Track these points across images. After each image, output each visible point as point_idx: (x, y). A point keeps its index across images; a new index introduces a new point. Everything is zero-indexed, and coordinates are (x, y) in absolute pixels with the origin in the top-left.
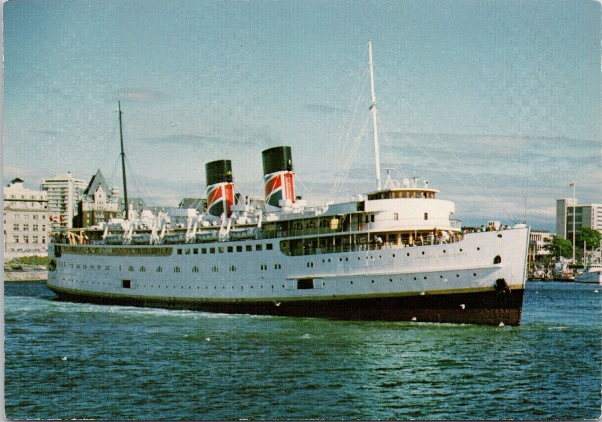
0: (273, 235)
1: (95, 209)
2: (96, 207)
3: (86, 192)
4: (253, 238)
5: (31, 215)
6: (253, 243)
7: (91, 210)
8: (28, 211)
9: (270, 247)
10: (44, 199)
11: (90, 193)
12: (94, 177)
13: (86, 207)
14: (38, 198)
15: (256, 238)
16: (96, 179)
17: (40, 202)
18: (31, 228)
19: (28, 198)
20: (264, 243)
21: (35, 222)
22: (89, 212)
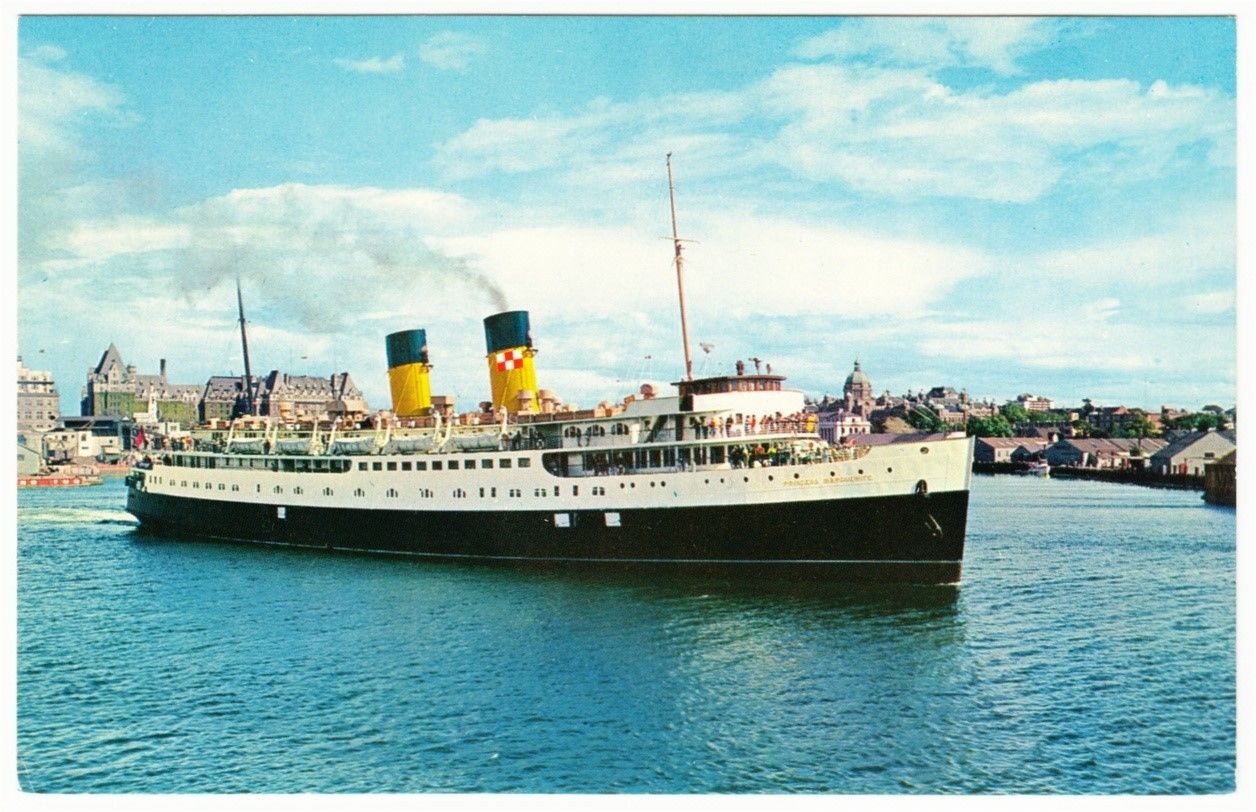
0: (531, 445)
1: (109, 390)
2: (109, 387)
3: (98, 371)
4: (495, 449)
5: (34, 400)
6: (496, 457)
7: (104, 391)
8: (31, 395)
9: (524, 463)
10: (48, 380)
11: (103, 371)
12: (106, 353)
13: (97, 388)
14: (41, 380)
15: (501, 448)
16: (108, 356)
17: (45, 383)
18: (34, 415)
19: (29, 379)
20: (514, 456)
21: (39, 408)
22: (101, 394)
